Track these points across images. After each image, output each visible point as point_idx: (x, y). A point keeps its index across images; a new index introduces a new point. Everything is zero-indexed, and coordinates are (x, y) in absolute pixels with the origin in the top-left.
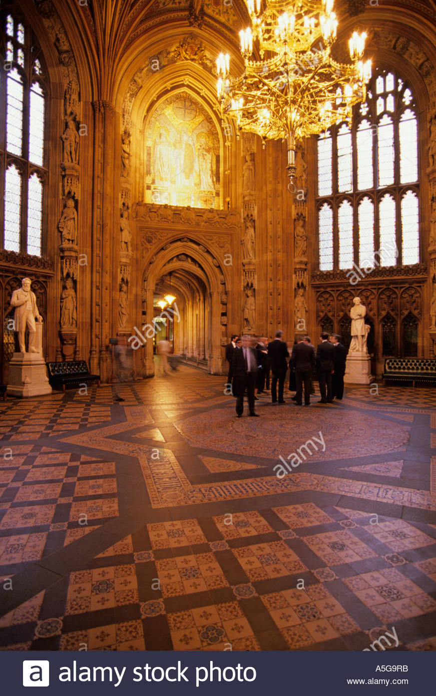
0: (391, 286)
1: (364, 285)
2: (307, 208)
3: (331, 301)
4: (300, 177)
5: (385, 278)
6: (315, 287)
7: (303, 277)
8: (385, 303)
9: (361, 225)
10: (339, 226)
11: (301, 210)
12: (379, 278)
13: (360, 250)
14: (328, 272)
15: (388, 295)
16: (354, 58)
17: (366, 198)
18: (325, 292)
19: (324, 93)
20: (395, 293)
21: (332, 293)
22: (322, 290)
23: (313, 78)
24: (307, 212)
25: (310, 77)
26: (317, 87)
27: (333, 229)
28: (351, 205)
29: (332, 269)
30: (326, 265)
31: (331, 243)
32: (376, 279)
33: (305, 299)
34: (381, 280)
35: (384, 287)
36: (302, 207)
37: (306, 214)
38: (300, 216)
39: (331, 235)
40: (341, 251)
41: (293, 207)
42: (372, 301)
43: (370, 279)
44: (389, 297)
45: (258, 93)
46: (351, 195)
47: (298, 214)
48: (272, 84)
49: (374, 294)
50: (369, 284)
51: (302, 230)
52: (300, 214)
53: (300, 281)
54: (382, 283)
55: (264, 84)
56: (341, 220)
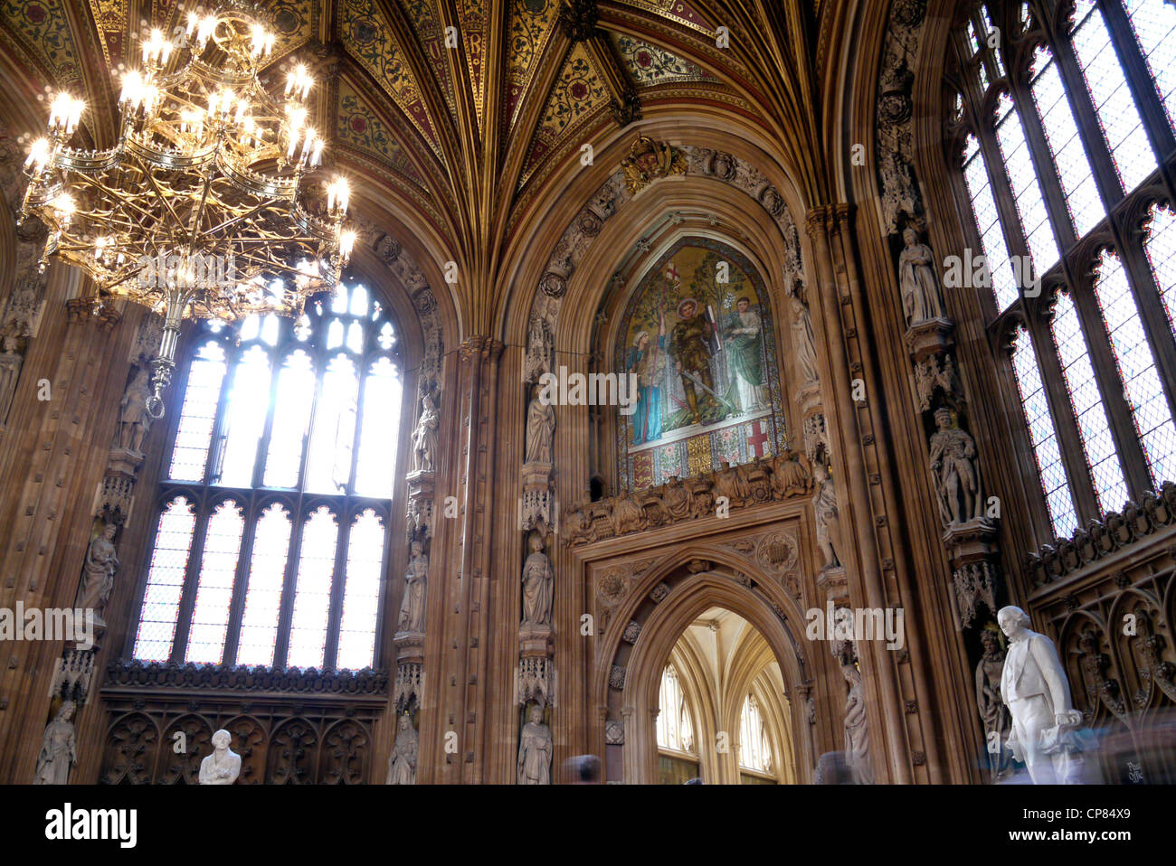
0: (305, 716)
1: (242, 707)
2: (133, 498)
3: (148, 741)
4: (135, 423)
5: (293, 695)
6: (109, 700)
7: (83, 668)
8: (286, 757)
9: (256, 562)
10: (204, 556)
11: (115, 500)
12: (281, 694)
13: (244, 621)
14: (154, 664)
15: (295, 735)
16: (334, 214)
17: (277, 507)
18: (136, 717)
19: (265, 251)
20: (311, 733)
21: (155, 720)
22: (129, 710)
23: (253, 215)
24: (131, 510)
25: (247, 211)
26: (256, 235)
27: (188, 561)
28: (241, 513)
29: (166, 658)
30: (152, 646)
31: (176, 594)
32: (274, 694)
33: (76, 731)
34: (282, 699)
35: (290, 715)
36: (123, 493)
37: (129, 510)
38: (110, 515)
39: (182, 573)
40: (198, 616)
41: (100, 487)
42: (254, 748)
43: (257, 694)
44: (297, 742)
45: (130, 198)
46: (245, 493)
47: (107, 507)
48: (168, 192)
49: (262, 730)
50: (253, 707)
51: (108, 547)
52: (112, 507)
53: (74, 678)
54: (285, 704)
55: (152, 187)
56: (211, 543)
